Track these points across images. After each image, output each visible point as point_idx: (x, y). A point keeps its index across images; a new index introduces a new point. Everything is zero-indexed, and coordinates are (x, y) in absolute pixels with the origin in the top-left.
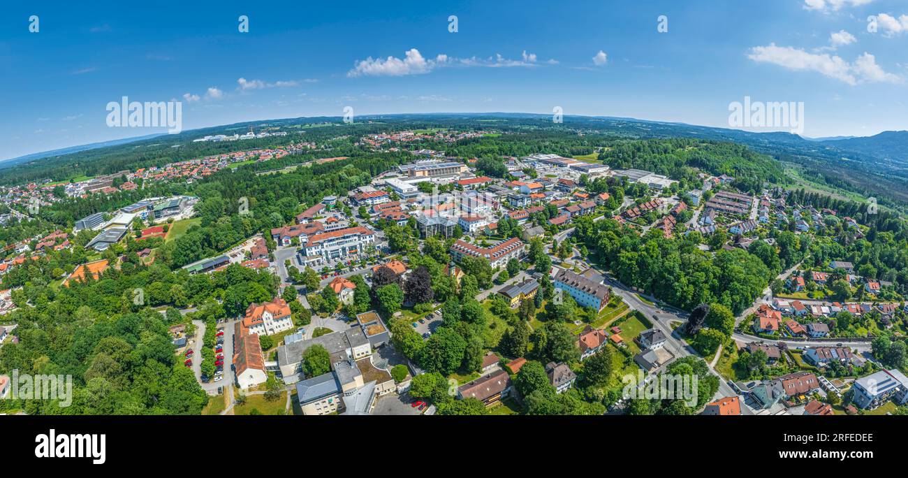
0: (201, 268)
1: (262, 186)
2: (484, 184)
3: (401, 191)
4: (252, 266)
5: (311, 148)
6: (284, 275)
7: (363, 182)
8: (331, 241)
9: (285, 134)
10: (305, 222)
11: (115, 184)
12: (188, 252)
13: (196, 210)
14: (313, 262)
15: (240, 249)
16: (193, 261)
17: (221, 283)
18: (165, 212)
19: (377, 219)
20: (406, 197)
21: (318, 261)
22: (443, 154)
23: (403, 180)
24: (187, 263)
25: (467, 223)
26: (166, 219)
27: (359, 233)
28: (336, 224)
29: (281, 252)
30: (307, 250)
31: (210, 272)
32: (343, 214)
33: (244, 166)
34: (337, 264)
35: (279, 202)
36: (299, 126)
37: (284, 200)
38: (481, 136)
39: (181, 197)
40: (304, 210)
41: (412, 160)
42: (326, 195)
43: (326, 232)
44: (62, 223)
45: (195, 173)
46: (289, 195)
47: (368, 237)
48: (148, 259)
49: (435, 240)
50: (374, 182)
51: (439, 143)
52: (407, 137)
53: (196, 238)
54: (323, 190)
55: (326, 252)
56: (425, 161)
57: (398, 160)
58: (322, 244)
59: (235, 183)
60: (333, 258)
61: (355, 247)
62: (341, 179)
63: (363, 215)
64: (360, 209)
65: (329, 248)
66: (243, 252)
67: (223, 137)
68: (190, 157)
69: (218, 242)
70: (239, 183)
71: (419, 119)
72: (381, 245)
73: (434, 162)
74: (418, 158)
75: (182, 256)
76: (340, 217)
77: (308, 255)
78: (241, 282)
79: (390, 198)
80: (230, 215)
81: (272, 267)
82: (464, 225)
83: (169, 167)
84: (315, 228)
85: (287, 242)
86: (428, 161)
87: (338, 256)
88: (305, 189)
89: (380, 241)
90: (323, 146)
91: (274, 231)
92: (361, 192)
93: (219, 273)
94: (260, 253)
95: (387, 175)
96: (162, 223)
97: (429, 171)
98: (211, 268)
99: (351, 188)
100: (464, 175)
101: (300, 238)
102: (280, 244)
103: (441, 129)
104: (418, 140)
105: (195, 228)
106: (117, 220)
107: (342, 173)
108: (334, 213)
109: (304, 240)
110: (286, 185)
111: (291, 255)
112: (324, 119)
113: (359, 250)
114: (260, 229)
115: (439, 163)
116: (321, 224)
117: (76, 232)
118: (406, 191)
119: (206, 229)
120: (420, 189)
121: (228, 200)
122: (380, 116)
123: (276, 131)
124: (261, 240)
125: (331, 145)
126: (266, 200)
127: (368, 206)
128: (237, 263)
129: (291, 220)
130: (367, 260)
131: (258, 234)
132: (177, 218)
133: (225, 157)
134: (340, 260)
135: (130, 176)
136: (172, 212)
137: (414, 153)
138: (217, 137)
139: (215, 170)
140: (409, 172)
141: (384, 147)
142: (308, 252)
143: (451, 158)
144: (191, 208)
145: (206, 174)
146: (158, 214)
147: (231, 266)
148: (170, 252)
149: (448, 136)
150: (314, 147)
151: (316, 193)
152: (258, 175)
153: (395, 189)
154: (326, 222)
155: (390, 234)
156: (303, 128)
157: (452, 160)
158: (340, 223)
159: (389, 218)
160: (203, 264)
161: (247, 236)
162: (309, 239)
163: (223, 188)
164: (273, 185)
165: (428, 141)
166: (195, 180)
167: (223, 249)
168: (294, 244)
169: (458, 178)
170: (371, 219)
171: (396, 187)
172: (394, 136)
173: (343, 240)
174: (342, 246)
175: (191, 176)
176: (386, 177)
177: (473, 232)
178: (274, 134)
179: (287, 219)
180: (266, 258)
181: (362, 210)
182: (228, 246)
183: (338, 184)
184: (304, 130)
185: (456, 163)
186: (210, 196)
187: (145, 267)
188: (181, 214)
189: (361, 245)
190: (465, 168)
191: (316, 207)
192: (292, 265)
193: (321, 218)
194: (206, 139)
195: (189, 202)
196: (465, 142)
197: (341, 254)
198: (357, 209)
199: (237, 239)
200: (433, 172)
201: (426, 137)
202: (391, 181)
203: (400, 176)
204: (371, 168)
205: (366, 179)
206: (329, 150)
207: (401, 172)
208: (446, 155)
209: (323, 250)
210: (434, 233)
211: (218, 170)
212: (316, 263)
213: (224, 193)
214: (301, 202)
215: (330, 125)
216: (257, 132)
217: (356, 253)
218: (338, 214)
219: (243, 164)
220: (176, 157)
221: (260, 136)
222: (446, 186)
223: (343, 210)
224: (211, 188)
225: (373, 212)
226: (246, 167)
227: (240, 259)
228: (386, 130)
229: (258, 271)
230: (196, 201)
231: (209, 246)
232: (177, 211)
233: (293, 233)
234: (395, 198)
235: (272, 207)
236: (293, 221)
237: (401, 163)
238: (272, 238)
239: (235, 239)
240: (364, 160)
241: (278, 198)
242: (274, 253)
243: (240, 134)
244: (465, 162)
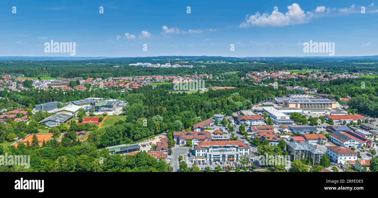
0: (119, 150)
1: (172, 100)
2: (356, 121)
3: (275, 118)
4: (155, 156)
5: (209, 78)
6: (176, 166)
7: (245, 107)
8: (215, 147)
9: (192, 66)
10: (198, 130)
11: (71, 85)
12: (113, 138)
13: (124, 110)
14: (199, 161)
15: (149, 142)
16: (115, 145)
17: (130, 164)
18: (102, 109)
19: (253, 137)
20: (279, 123)
21: (203, 161)
22: (316, 91)
23: (278, 109)
24: (110, 145)
25: (335, 154)
26: (102, 113)
27: (237, 146)
28: (221, 136)
29: (177, 149)
30: (196, 151)
31: (125, 154)
32: (227, 129)
33: (161, 85)
34: (216, 166)
35: (182, 113)
36: (202, 62)
37: (186, 112)
38: (355, 77)
39: (115, 100)
40: (199, 121)
41: (287, 94)
42: (216, 113)
43: (213, 140)
44: (26, 104)
45: (127, 86)
46: (189, 110)
47: (244, 150)
48: (82, 138)
49: (301, 164)
50: (254, 108)
51: (313, 82)
52: (284, 75)
53: (120, 129)
54: (214, 109)
55: (210, 155)
56: (298, 96)
57: (275, 93)
58: (208, 149)
59: (154, 96)
60: (215, 161)
61: (233, 156)
62: (228, 103)
63: (242, 132)
64: (240, 127)
65: (213, 152)
66: (151, 145)
67: (150, 65)
68: (125, 75)
69: (135, 134)
70: (157, 96)
71: (295, 62)
72: (254, 158)
73: (306, 97)
74: (292, 93)
75: (108, 140)
76: (224, 131)
77: (196, 155)
78: (144, 166)
79: (265, 122)
80: (147, 117)
81: (169, 159)
82: (332, 155)
83: (110, 79)
84: (205, 136)
85: (183, 143)
86: (301, 96)
87: (219, 161)
88: (202, 107)
89: (253, 155)
90: (217, 78)
91: (175, 133)
92: (243, 114)
93: (130, 156)
94: (162, 147)
95: (265, 104)
96: (99, 115)
97: (301, 104)
98: (126, 151)
99: (236, 110)
100: (335, 111)
101: (193, 141)
102: (178, 143)
103: (315, 70)
104: (293, 79)
105: (121, 122)
106: (67, 108)
107: (230, 99)
108: (220, 127)
109: (195, 144)
110: (189, 102)
111: (184, 153)
112: (220, 59)
113: (235, 159)
114: (165, 130)
115: (311, 98)
116: (210, 133)
117: (34, 111)
118: (280, 118)
119: (128, 124)
120: (292, 118)
121: (147, 107)
122: (263, 58)
123: (185, 64)
124: (165, 138)
125: (224, 77)
126: (173, 111)
127: (247, 125)
128: (144, 151)
129: (188, 127)
130: (241, 168)
131: (163, 133)
132: (110, 113)
133: (149, 78)
134: (219, 164)
135: (82, 82)
136: (107, 109)
137: (289, 88)
138: (145, 64)
139: (141, 86)
140: (284, 103)
141: (264, 82)
142: (197, 153)
143: (323, 95)
144: (121, 108)
145: (135, 87)
146: (97, 109)
147: (140, 153)
148: (100, 135)
149: (322, 77)
150: (211, 78)
151: (209, 110)
152: (170, 92)
153: (270, 115)
154: (214, 133)
155: (263, 151)
156: (205, 63)
157: (324, 97)
158: (224, 135)
159: (263, 138)
160: (121, 148)
161: (156, 134)
162: (199, 143)
163: (145, 98)
164: (179, 101)
165: (302, 79)
166: (127, 91)
167: (137, 140)
168: (188, 145)
169: (329, 113)
170: (248, 136)
171: (271, 114)
172: (273, 74)
173: (224, 149)
174: (223, 153)
175: (124, 88)
176: (263, 105)
177: (341, 164)
178: (184, 66)
179: (186, 126)
180: (166, 151)
181: (242, 128)
182: (141, 138)
183: (226, 106)
184: (205, 65)
185: (328, 99)
186: (136, 102)
187: (79, 143)
188: (113, 112)
189: (237, 155)
190: (336, 105)
191: (208, 121)
192: (183, 160)
193: (210, 129)
194: (138, 64)
195: (120, 104)
196: (338, 82)
197: (221, 159)
198: (238, 126)
199: (149, 135)
200: (304, 106)
201: (301, 76)
202: (267, 109)
203: (276, 106)
204: (252, 97)
205: (247, 105)
206: (222, 81)
207: (276, 103)
208: (318, 92)
209: (208, 154)
210: (302, 157)
211: (143, 86)
212: (201, 163)
213: (145, 102)
214: (198, 116)
215: (225, 63)
216: (172, 63)
217: (233, 161)
218: (223, 129)
219: (161, 84)
220: (116, 74)
221: (174, 66)
222: (316, 119)
223: (227, 126)
224: (137, 97)
225: (251, 131)
226: (162, 86)
227: (147, 149)
228: (267, 69)
229: (158, 160)
230: (125, 105)
231: (128, 136)
232: (111, 109)
233: (188, 137)
234: (269, 123)
235: (177, 117)
236: (190, 128)
237: (277, 95)
238: (173, 138)
239: (147, 134)
240: (247, 91)
241: (182, 110)
242: (173, 149)
243: (161, 64)
244: (337, 99)
